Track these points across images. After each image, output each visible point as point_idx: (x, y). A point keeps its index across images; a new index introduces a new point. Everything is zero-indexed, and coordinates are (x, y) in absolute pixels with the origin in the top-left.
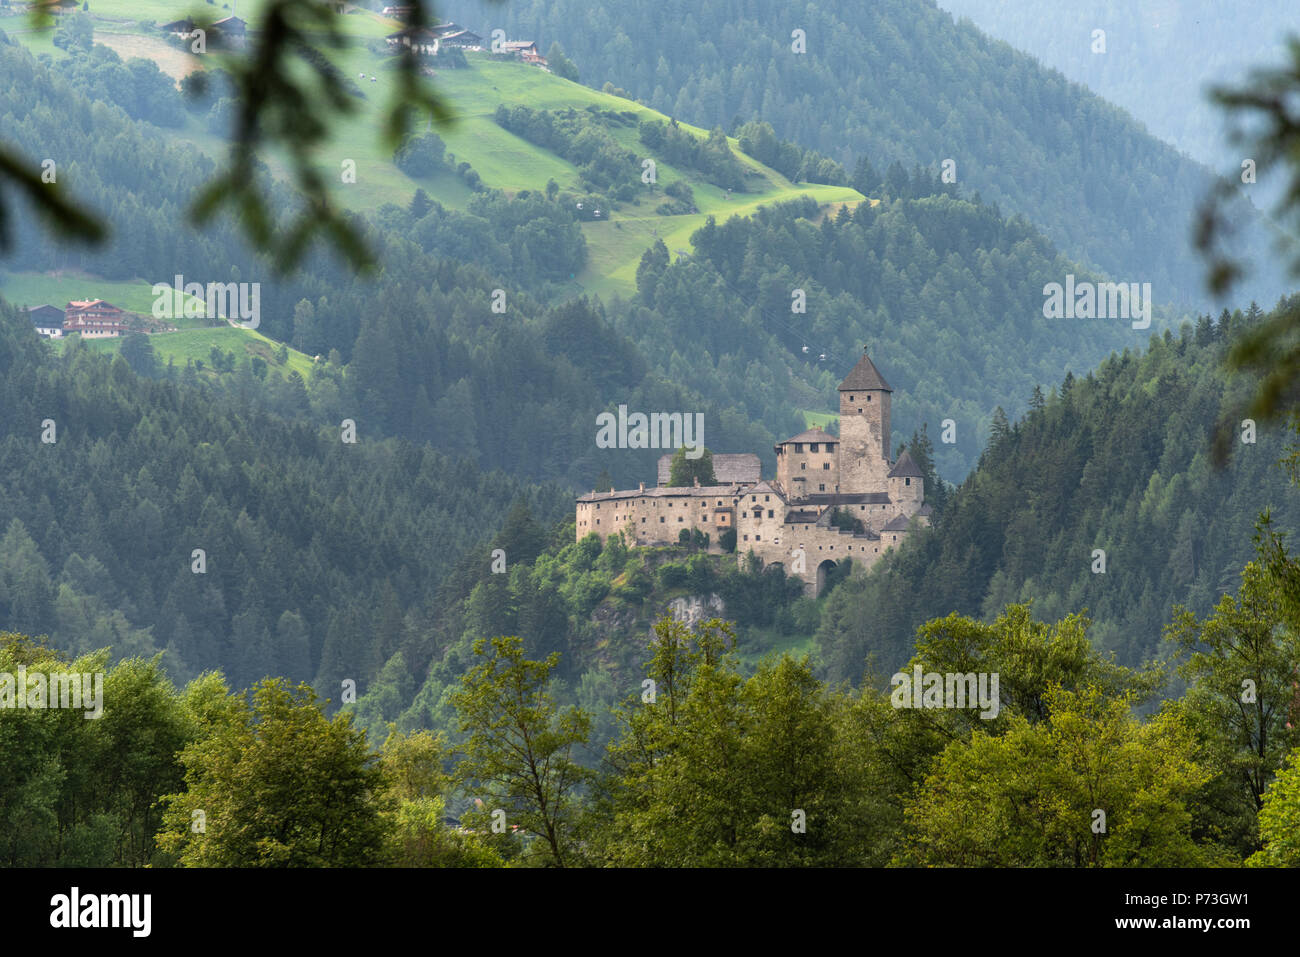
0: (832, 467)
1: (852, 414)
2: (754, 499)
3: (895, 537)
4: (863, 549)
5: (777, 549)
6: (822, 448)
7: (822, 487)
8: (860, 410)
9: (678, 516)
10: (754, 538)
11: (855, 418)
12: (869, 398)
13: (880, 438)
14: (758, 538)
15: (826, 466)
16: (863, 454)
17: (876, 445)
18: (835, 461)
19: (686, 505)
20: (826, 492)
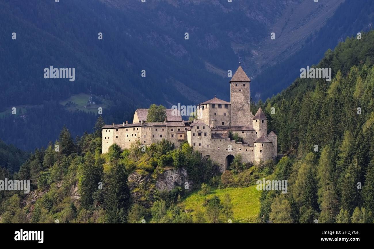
0: (227, 114)
1: (236, 92)
2: (198, 128)
3: (262, 145)
4: (246, 150)
5: (208, 149)
6: (223, 106)
7: (223, 123)
8: (240, 90)
9: (160, 135)
10: (198, 144)
11: (238, 93)
12: (244, 85)
13: (249, 102)
14: (200, 145)
15: (225, 114)
16: (241, 109)
17: (247, 105)
18: (228, 112)
19: (163, 130)
20: (225, 125)
